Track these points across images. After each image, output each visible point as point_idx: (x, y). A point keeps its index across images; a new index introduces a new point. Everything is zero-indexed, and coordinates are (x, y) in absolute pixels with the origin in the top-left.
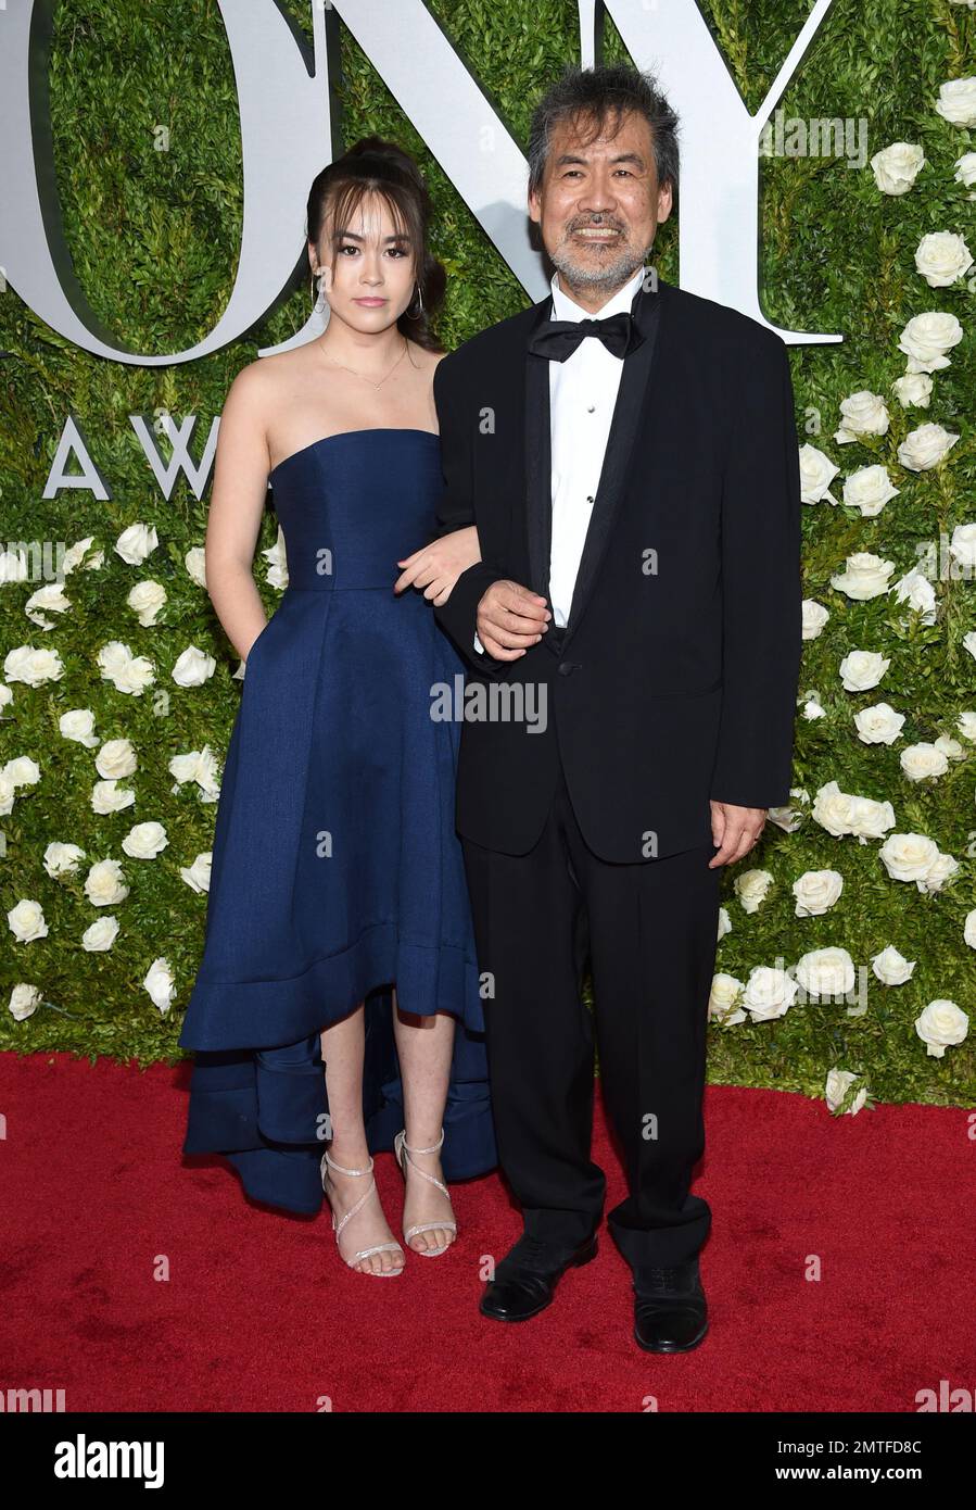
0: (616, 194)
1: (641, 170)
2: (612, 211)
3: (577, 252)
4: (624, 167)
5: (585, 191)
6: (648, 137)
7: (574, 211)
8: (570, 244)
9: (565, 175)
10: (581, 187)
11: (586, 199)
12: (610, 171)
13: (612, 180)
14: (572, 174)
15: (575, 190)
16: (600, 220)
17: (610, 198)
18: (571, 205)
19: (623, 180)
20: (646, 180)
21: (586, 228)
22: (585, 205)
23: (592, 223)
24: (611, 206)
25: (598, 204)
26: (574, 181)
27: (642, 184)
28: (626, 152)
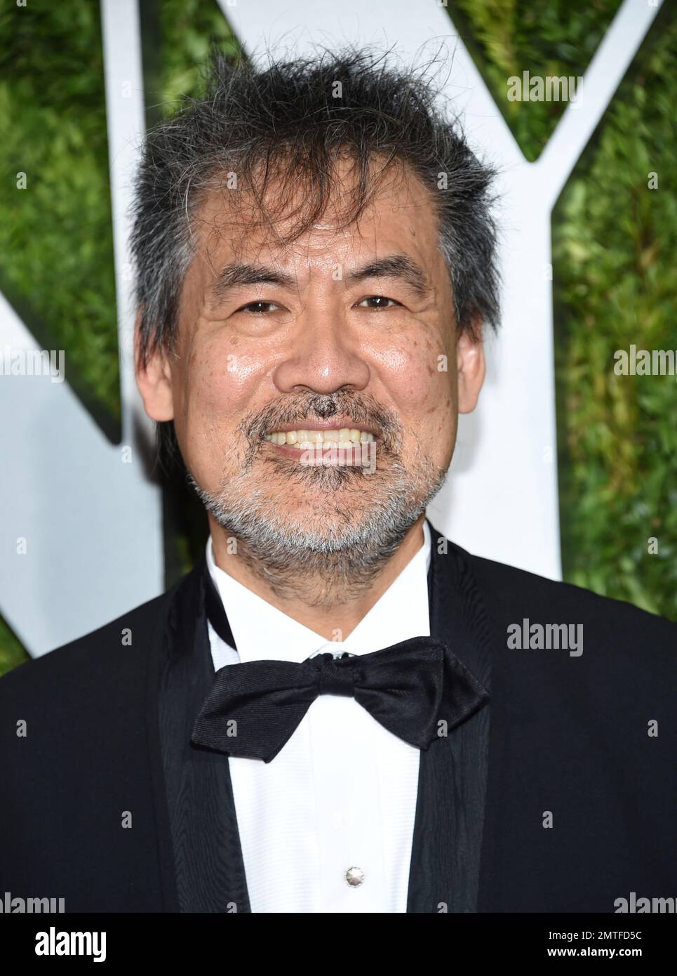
0: (368, 351)
1: (420, 291)
2: (362, 388)
3: (280, 487)
4: (379, 286)
5: (291, 344)
6: (430, 218)
7: (266, 391)
8: (259, 469)
9: (241, 310)
10: (282, 335)
11: (294, 362)
12: (349, 296)
13: (352, 318)
14: (257, 307)
15: (269, 341)
16: (332, 410)
17: (353, 358)
18: (258, 378)
19: (380, 318)
20: (433, 315)
21: (297, 429)
22: (292, 377)
23: (313, 417)
24: (356, 376)
25: (326, 373)
26: (260, 322)
27: (425, 325)
28: (384, 253)
